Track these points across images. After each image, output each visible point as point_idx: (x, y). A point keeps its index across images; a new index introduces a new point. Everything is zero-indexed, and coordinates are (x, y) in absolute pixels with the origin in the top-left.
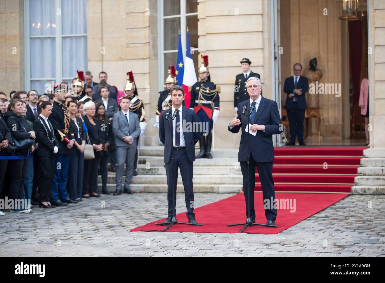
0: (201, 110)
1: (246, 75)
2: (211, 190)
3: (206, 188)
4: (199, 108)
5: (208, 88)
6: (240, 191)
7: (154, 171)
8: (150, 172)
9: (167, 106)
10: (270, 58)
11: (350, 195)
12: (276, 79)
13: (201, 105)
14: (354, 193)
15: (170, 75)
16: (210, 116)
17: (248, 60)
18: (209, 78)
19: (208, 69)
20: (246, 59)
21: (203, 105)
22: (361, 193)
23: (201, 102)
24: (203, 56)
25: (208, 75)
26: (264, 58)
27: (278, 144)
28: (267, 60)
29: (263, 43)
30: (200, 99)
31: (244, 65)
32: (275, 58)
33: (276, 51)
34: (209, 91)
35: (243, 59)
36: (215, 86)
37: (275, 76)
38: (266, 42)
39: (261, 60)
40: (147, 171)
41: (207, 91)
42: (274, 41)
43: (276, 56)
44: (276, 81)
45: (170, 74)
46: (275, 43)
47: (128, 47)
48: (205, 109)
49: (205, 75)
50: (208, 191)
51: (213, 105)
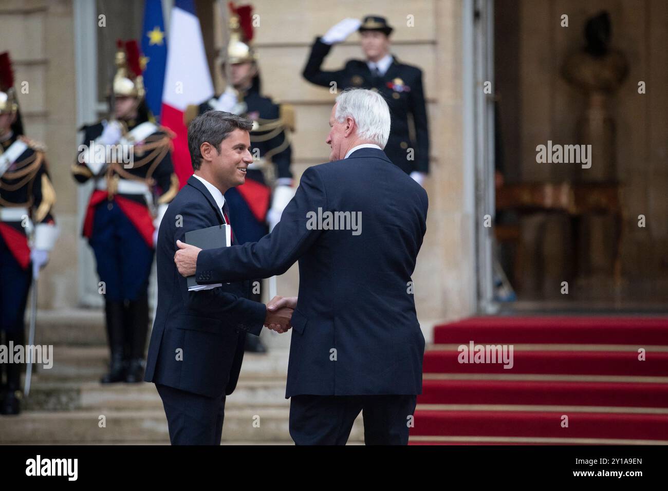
5: (255, 116)
7: (64, 399)
8: (52, 401)
9: (114, 174)
10: (457, 17)
12: (479, 87)
15: (121, 72)
16: (259, 209)
17: (383, 20)
18: (256, 81)
19: (251, 50)
20: (377, 19)
24: (236, 5)
25: (253, 73)
26: (438, 15)
28: (448, 22)
32: (477, 17)
37: (475, 76)
40: (42, 397)
41: (255, 126)
43: (478, 7)
44: (479, 91)
45: (121, 66)
49: (243, 73)
51: (270, 174)
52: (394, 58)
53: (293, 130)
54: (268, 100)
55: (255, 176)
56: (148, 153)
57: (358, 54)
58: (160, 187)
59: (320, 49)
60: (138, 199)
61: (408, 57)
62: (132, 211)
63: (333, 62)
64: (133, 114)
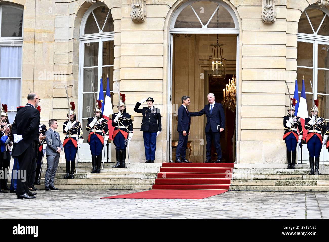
0: (120, 132)
1: (151, 109)
2: (129, 188)
3: (126, 187)
4: (118, 131)
5: (125, 117)
6: (150, 188)
9: (95, 128)
10: (167, 99)
11: (228, 191)
12: (171, 114)
13: (120, 129)
14: (231, 190)
17: (152, 99)
18: (125, 110)
19: (124, 104)
20: (151, 98)
21: (121, 129)
22: (236, 189)
23: (119, 127)
24: (122, 94)
26: (163, 98)
27: (170, 160)
28: (165, 100)
29: (163, 88)
30: (119, 125)
31: (149, 102)
32: (170, 99)
33: (171, 94)
34: (126, 119)
35: (148, 98)
36: (130, 116)
37: (170, 112)
38: (165, 87)
39: (161, 100)
41: (125, 119)
42: (170, 87)
43: (171, 98)
44: (170, 115)
45: (97, 106)
46: (170, 89)
47: (54, 88)
48: (122, 132)
49: (123, 108)
50: (127, 189)
51: (128, 130)
52: (154, 107)
53: (133, 121)
54: (128, 114)
55: (125, 130)
56: (103, 124)
57: (147, 106)
58: (106, 131)
59: (138, 104)
60: (100, 134)
61: (156, 106)
62: (99, 136)
63: (141, 107)
64: (99, 116)
